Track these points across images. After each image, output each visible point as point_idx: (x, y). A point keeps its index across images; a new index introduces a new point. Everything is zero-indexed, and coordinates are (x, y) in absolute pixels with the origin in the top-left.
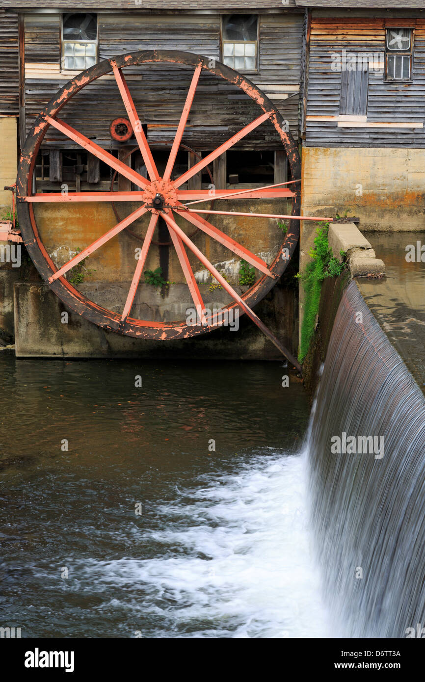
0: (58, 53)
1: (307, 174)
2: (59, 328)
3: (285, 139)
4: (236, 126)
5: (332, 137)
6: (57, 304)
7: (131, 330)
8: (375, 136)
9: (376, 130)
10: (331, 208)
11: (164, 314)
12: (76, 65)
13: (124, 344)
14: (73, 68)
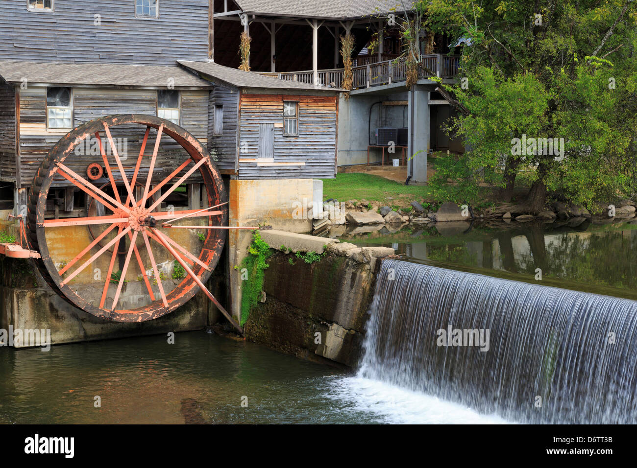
0: (45, 116)
1: (241, 198)
2: (49, 322)
3: (215, 175)
4: (167, 167)
5: (255, 173)
6: (48, 304)
7: (118, 317)
8: (279, 172)
9: (279, 168)
10: (255, 220)
11: (124, 304)
12: (57, 125)
13: (95, 329)
14: (55, 127)
